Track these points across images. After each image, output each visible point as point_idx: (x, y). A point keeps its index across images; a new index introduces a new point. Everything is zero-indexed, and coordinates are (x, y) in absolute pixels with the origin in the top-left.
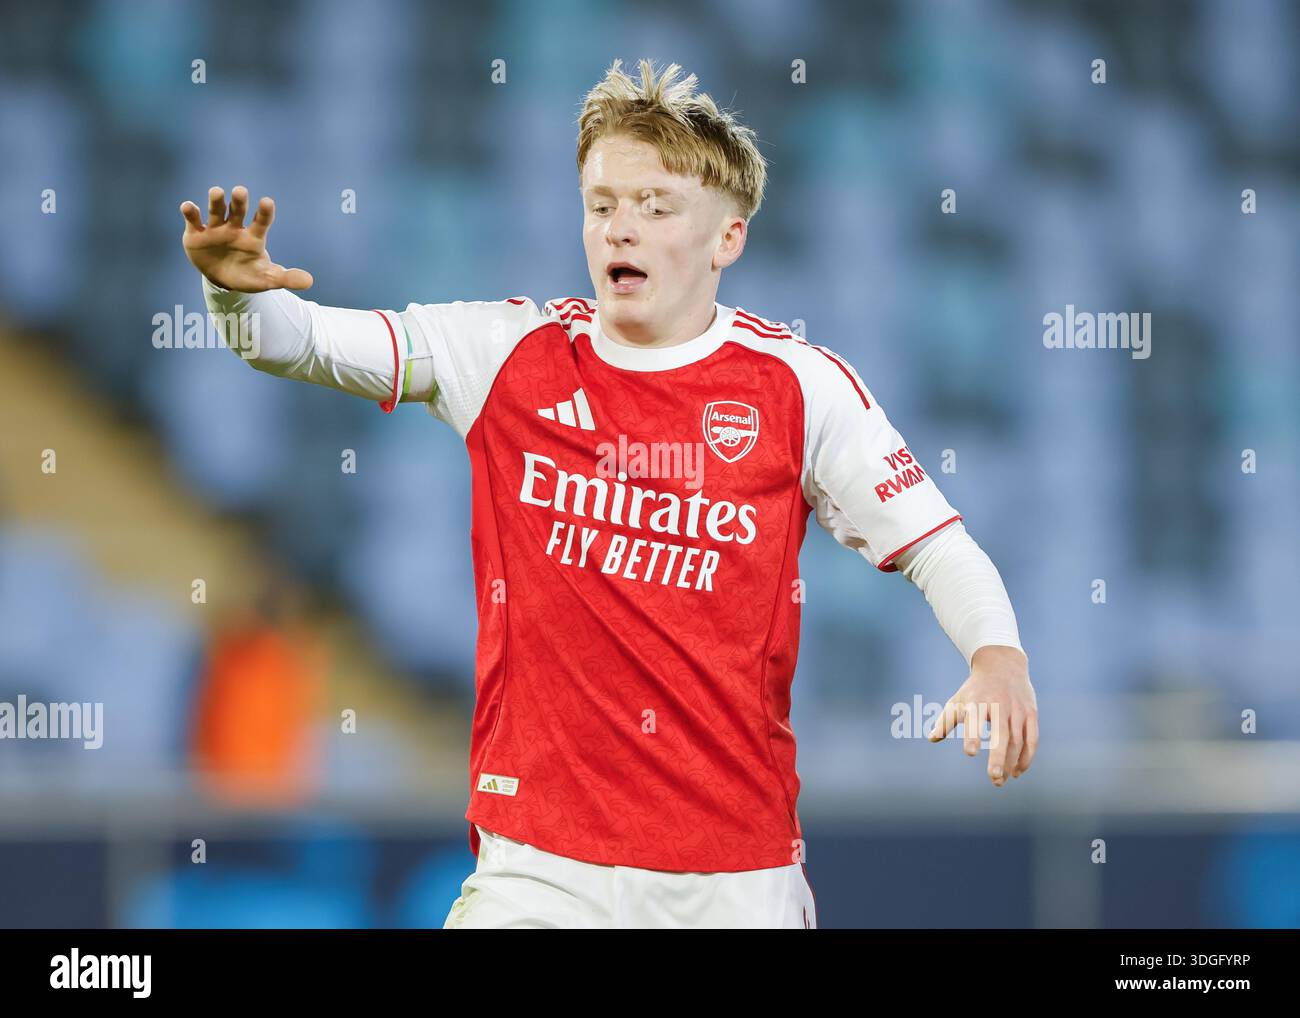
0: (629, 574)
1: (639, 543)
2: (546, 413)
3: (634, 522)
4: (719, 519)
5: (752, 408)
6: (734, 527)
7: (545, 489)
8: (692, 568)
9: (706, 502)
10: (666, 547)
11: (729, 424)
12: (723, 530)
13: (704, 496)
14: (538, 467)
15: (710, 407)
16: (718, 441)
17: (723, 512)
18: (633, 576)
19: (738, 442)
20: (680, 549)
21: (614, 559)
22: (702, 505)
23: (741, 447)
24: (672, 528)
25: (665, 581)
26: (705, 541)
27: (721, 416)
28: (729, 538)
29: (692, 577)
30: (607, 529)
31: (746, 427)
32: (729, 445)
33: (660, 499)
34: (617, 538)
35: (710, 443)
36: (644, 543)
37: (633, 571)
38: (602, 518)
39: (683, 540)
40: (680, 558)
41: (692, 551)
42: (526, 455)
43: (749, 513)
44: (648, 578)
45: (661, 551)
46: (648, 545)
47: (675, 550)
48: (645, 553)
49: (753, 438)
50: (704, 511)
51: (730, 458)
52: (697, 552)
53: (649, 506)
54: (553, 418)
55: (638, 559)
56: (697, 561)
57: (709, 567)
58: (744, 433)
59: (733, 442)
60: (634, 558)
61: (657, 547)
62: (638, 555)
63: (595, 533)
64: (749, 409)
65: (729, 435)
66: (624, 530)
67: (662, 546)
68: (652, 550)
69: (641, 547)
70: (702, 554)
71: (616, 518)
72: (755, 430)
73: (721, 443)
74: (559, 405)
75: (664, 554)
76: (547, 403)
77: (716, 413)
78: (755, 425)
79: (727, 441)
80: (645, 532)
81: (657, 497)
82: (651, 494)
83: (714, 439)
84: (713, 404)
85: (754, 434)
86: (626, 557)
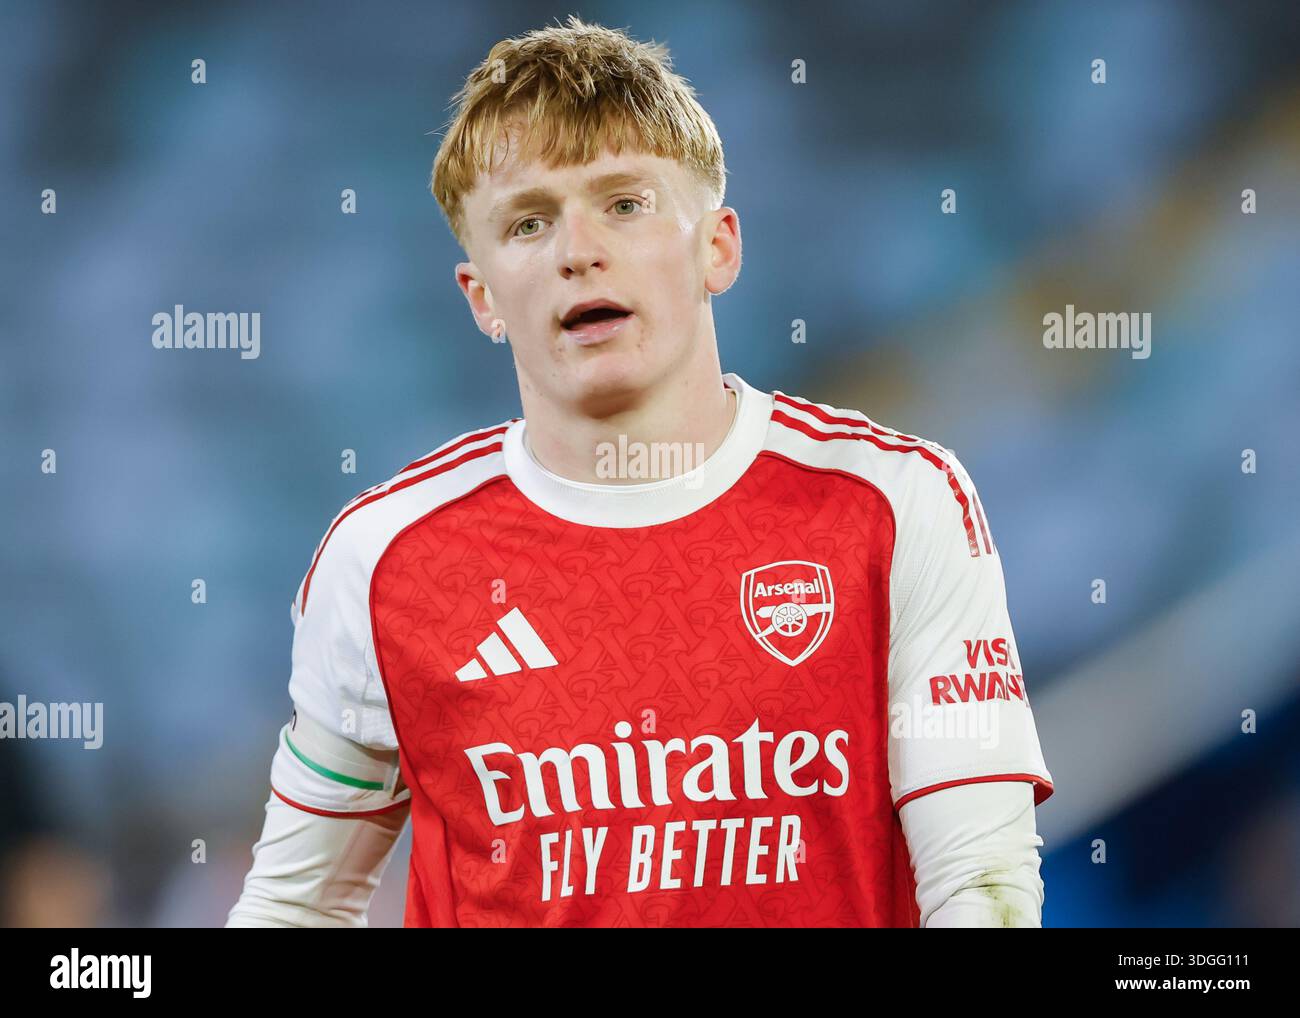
0: (669, 883)
1: (673, 828)
2: (469, 673)
3: (661, 797)
4: (793, 761)
5: (818, 567)
6: (819, 769)
7: (512, 792)
8: (764, 850)
9: (769, 737)
10: (719, 824)
11: (786, 598)
12: (800, 778)
13: (762, 729)
14: (491, 762)
15: (748, 577)
16: (769, 630)
17: (798, 748)
18: (676, 884)
19: (803, 627)
20: (740, 822)
21: (641, 866)
22: (763, 744)
23: (809, 634)
24: (723, 791)
25: (726, 879)
26: (776, 803)
27: (770, 588)
28: (813, 789)
29: (767, 864)
30: (620, 822)
31: (813, 599)
32: (790, 634)
33: (693, 748)
34: (639, 831)
35: (757, 637)
36: (681, 826)
37: (673, 876)
38: (609, 805)
39: (742, 807)
40: (743, 836)
41: (760, 823)
42: (468, 752)
43: (840, 743)
44: (698, 881)
45: (711, 832)
46: (689, 826)
47: (731, 825)
48: (687, 841)
49: (828, 614)
50: (767, 752)
51: (793, 659)
52: (768, 822)
53: (677, 765)
54: (483, 675)
55: (678, 854)
56: (770, 837)
57: (789, 842)
58: (812, 609)
59: (795, 628)
60: (671, 854)
61: (704, 827)
62: (675, 848)
63: (603, 832)
64: (815, 568)
65: (787, 617)
66: (649, 813)
67: (712, 824)
68: (696, 833)
69: (677, 834)
70: (777, 824)
71: (631, 799)
72: (828, 601)
73: (775, 633)
74: (481, 648)
75: (717, 838)
76: (464, 654)
77: (760, 586)
78: (827, 592)
79: (785, 628)
80: (681, 807)
81: (688, 746)
82: (677, 744)
83: (763, 628)
84: (752, 572)
85: (830, 608)
86: (657, 856)
